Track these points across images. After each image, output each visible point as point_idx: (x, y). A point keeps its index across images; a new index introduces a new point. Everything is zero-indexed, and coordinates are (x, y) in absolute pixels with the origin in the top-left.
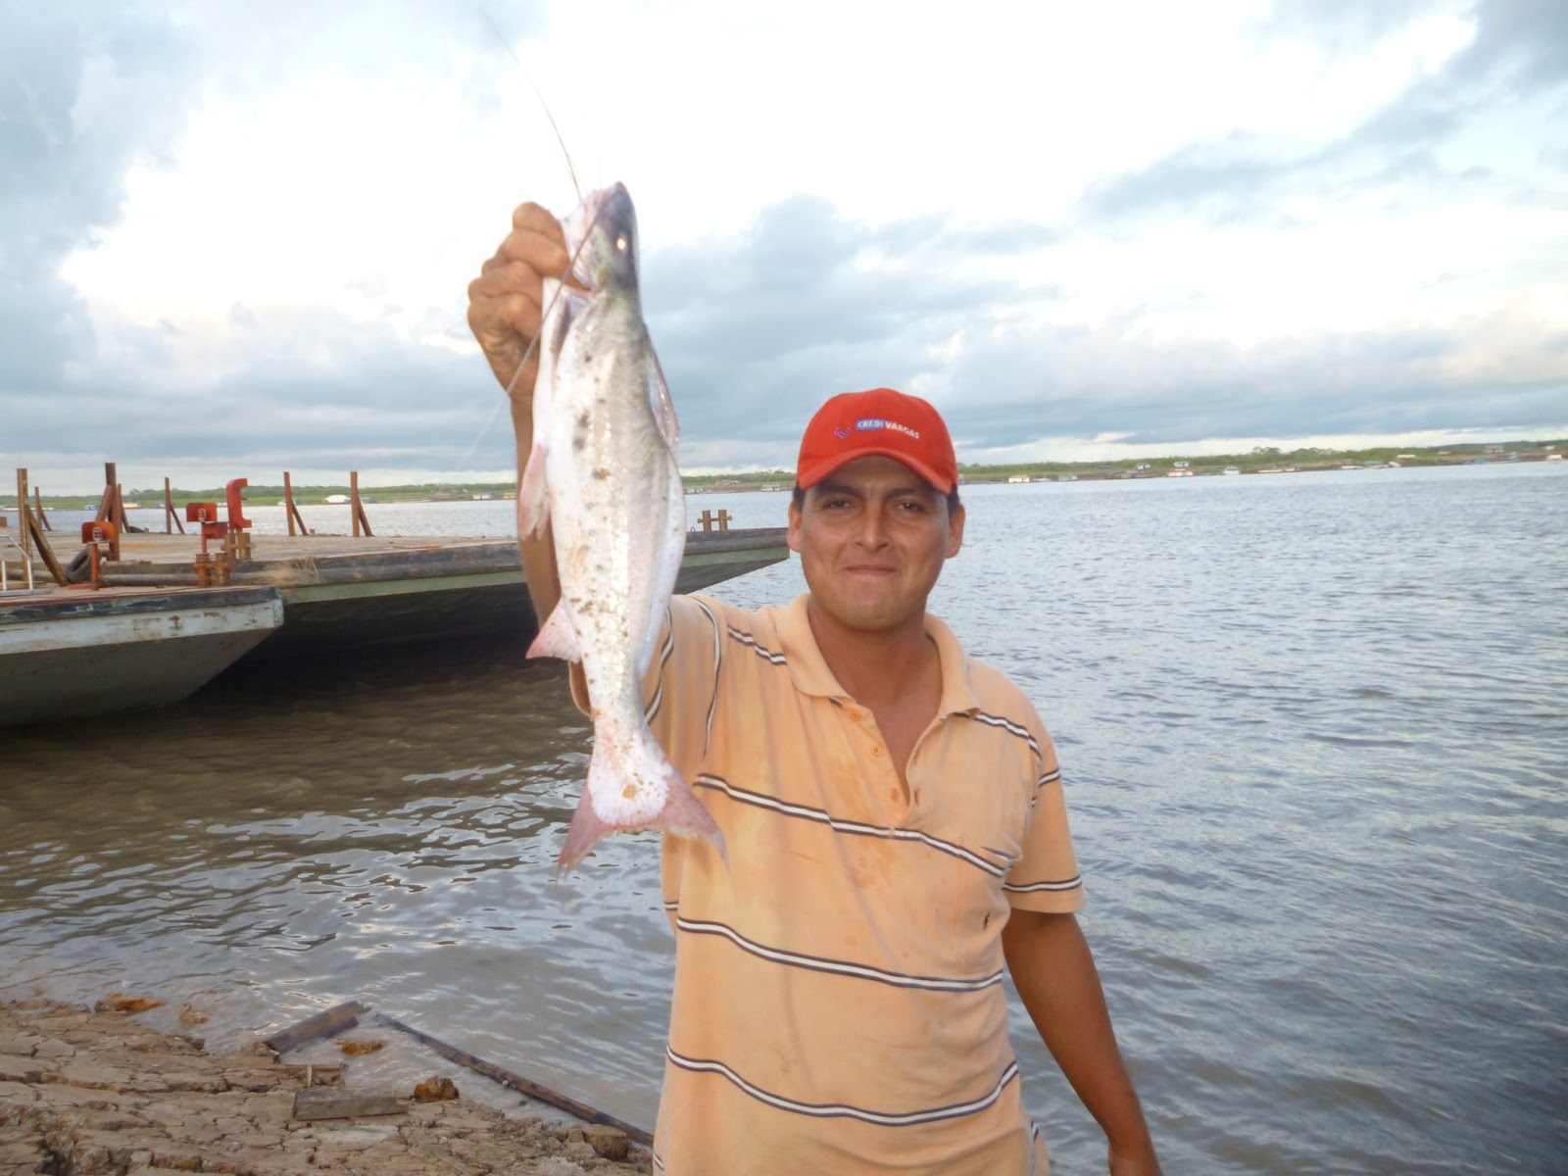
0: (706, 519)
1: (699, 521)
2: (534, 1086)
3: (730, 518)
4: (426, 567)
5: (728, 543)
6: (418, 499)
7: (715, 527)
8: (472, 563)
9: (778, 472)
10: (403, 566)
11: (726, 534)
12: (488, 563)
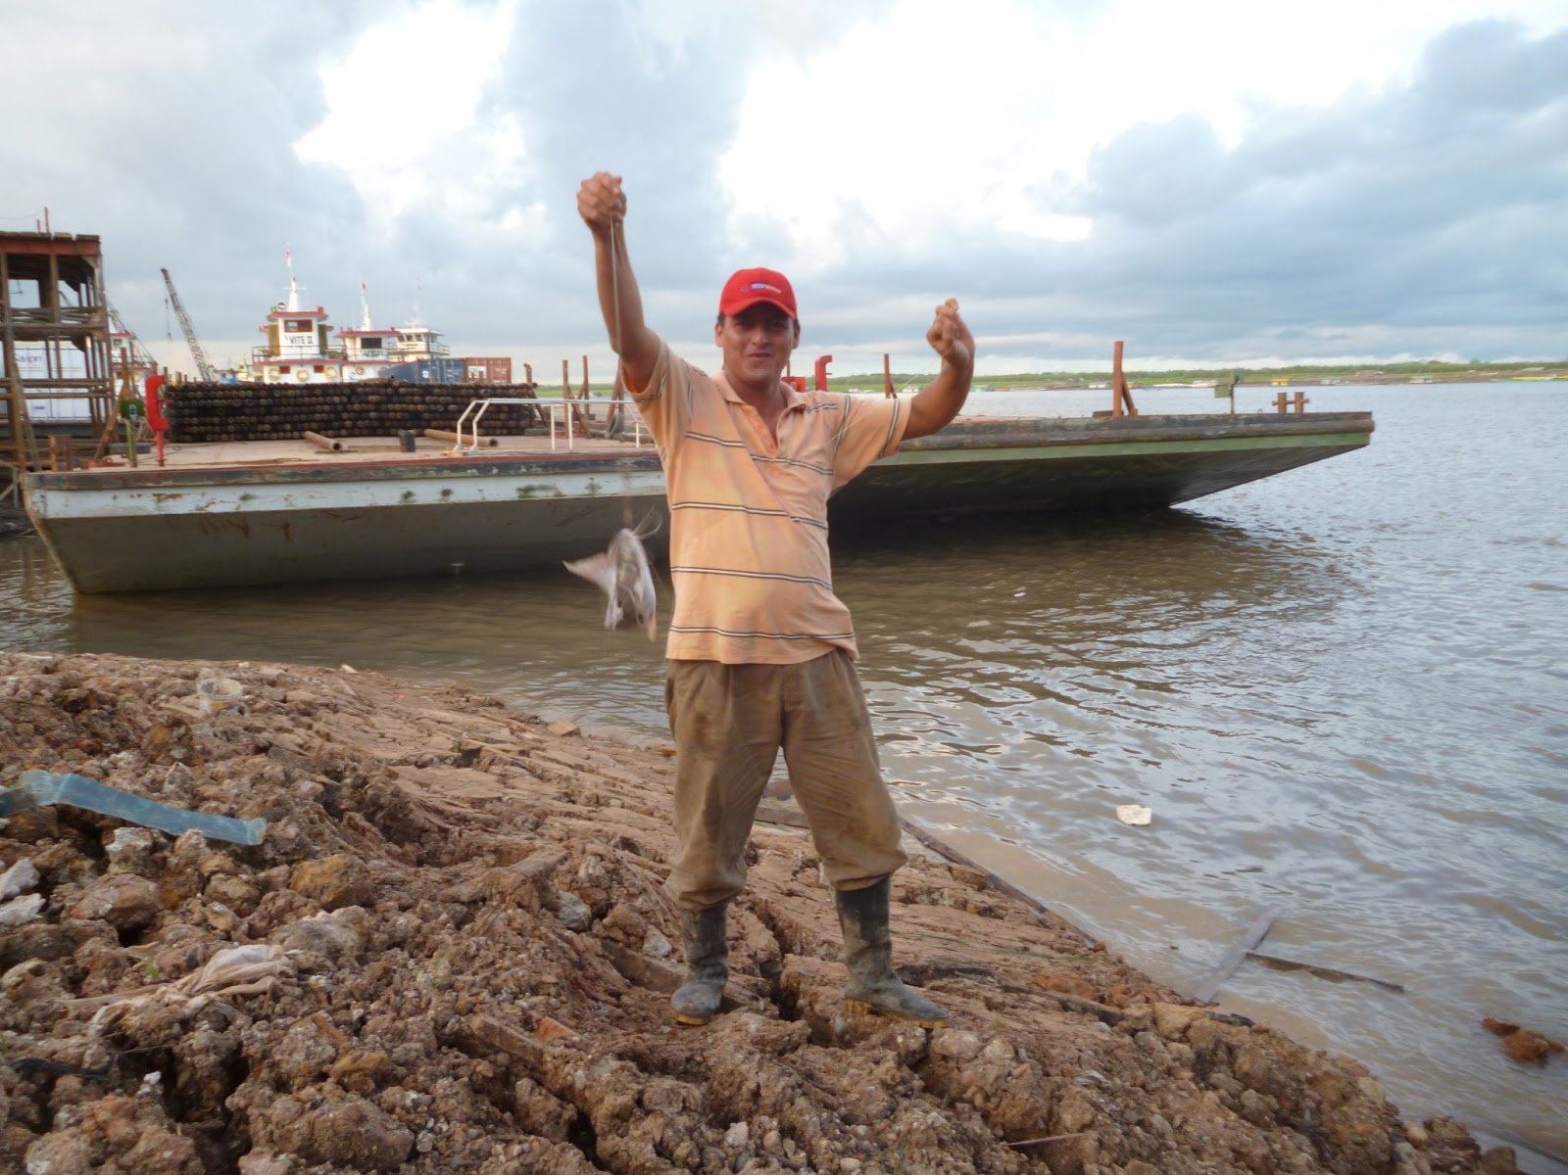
0: (1282, 401)
1: (1274, 404)
2: (947, 848)
3: (1307, 401)
4: (981, 438)
5: (1296, 426)
6: (1034, 387)
7: (1291, 409)
8: (1024, 436)
9: (1433, 362)
10: (958, 437)
11: (1302, 417)
12: (1040, 437)
